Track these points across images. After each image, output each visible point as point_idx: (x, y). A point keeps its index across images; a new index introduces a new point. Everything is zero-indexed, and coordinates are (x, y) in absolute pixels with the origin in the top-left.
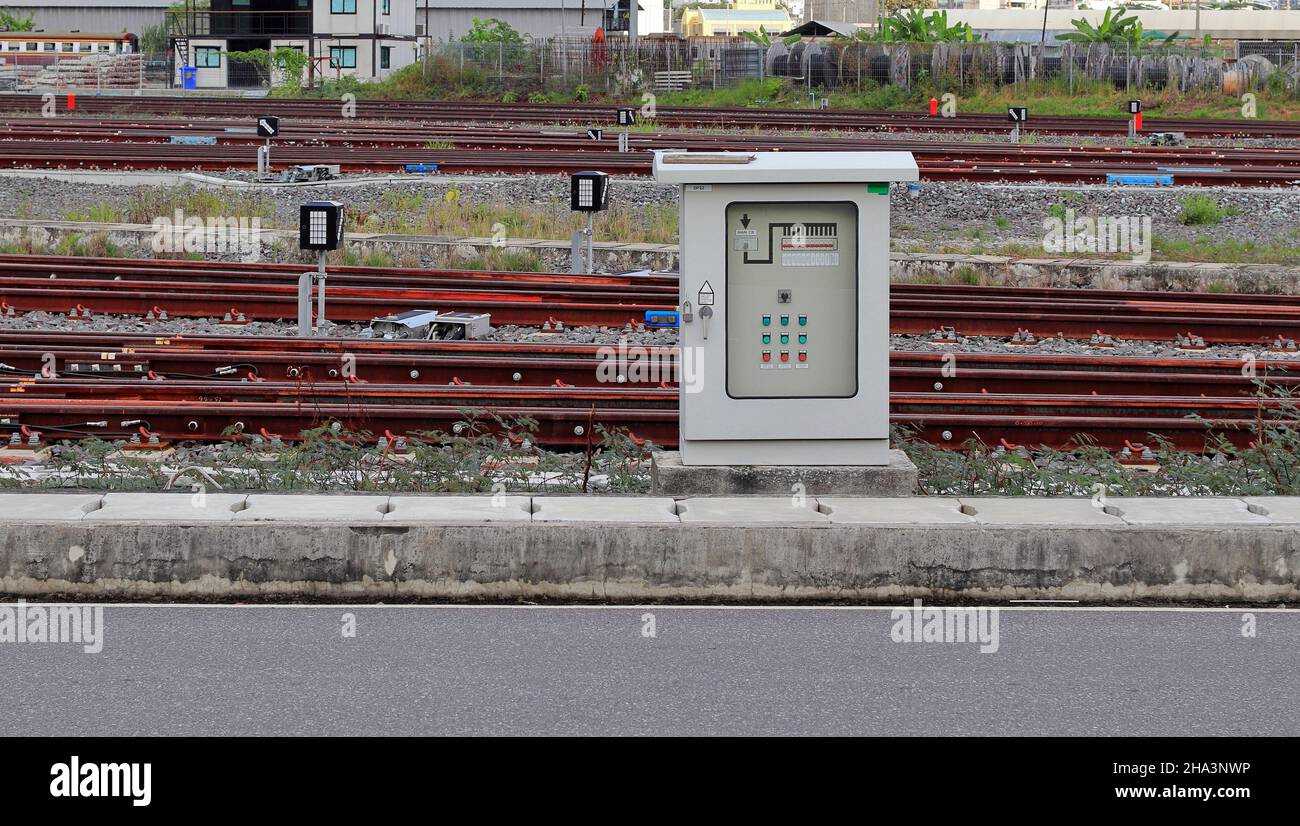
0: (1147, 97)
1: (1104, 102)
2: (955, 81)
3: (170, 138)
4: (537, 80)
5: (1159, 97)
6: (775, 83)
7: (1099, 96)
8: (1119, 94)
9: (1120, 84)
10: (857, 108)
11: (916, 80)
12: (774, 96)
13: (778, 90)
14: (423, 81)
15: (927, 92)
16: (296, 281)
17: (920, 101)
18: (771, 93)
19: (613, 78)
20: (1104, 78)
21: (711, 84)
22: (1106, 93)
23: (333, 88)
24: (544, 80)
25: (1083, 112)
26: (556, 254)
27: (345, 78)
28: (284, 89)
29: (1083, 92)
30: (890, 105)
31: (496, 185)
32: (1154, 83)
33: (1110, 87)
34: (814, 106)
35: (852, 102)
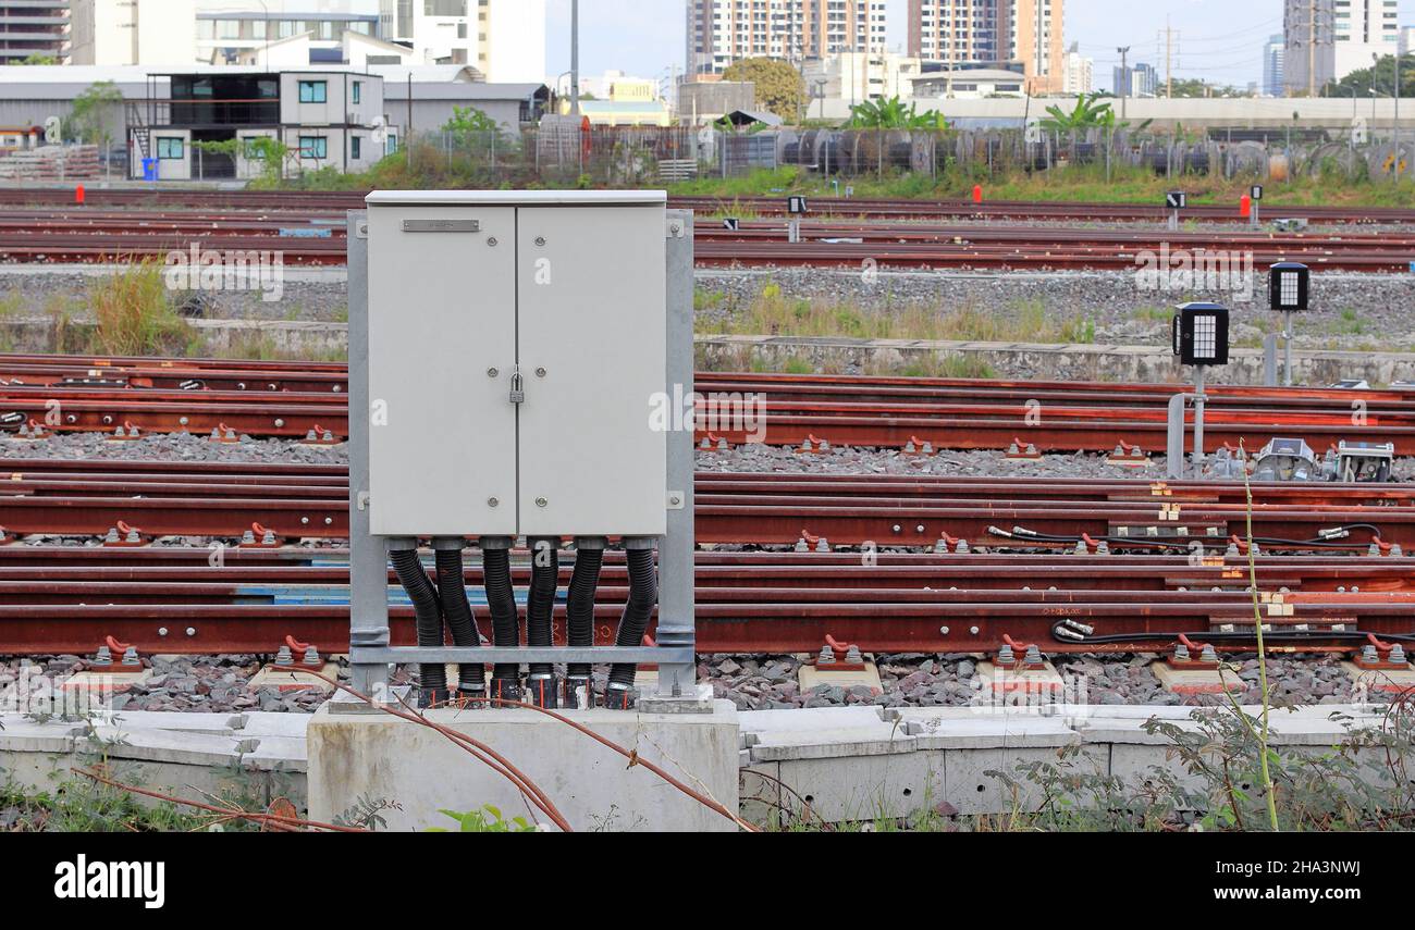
0: (1190, 183)
1: (1148, 190)
2: (984, 168)
3: (279, 231)
4: (532, 170)
5: (1203, 183)
6: (791, 171)
7: (1139, 182)
8: (1160, 181)
9: (1161, 170)
10: (882, 196)
11: (942, 168)
12: (790, 185)
13: (794, 179)
14: (409, 172)
15: (954, 180)
16: (1165, 403)
17: (947, 189)
18: (786, 182)
19: (614, 167)
20: (1143, 164)
21: (720, 172)
22: (1146, 180)
23: (313, 179)
24: (539, 169)
25: (1126, 198)
26: (996, 357)
27: (325, 168)
28: (263, 180)
29: (1122, 179)
30: (918, 192)
31: (745, 279)
32: (1196, 169)
33: (1150, 173)
34: (836, 194)
35: (876, 191)
